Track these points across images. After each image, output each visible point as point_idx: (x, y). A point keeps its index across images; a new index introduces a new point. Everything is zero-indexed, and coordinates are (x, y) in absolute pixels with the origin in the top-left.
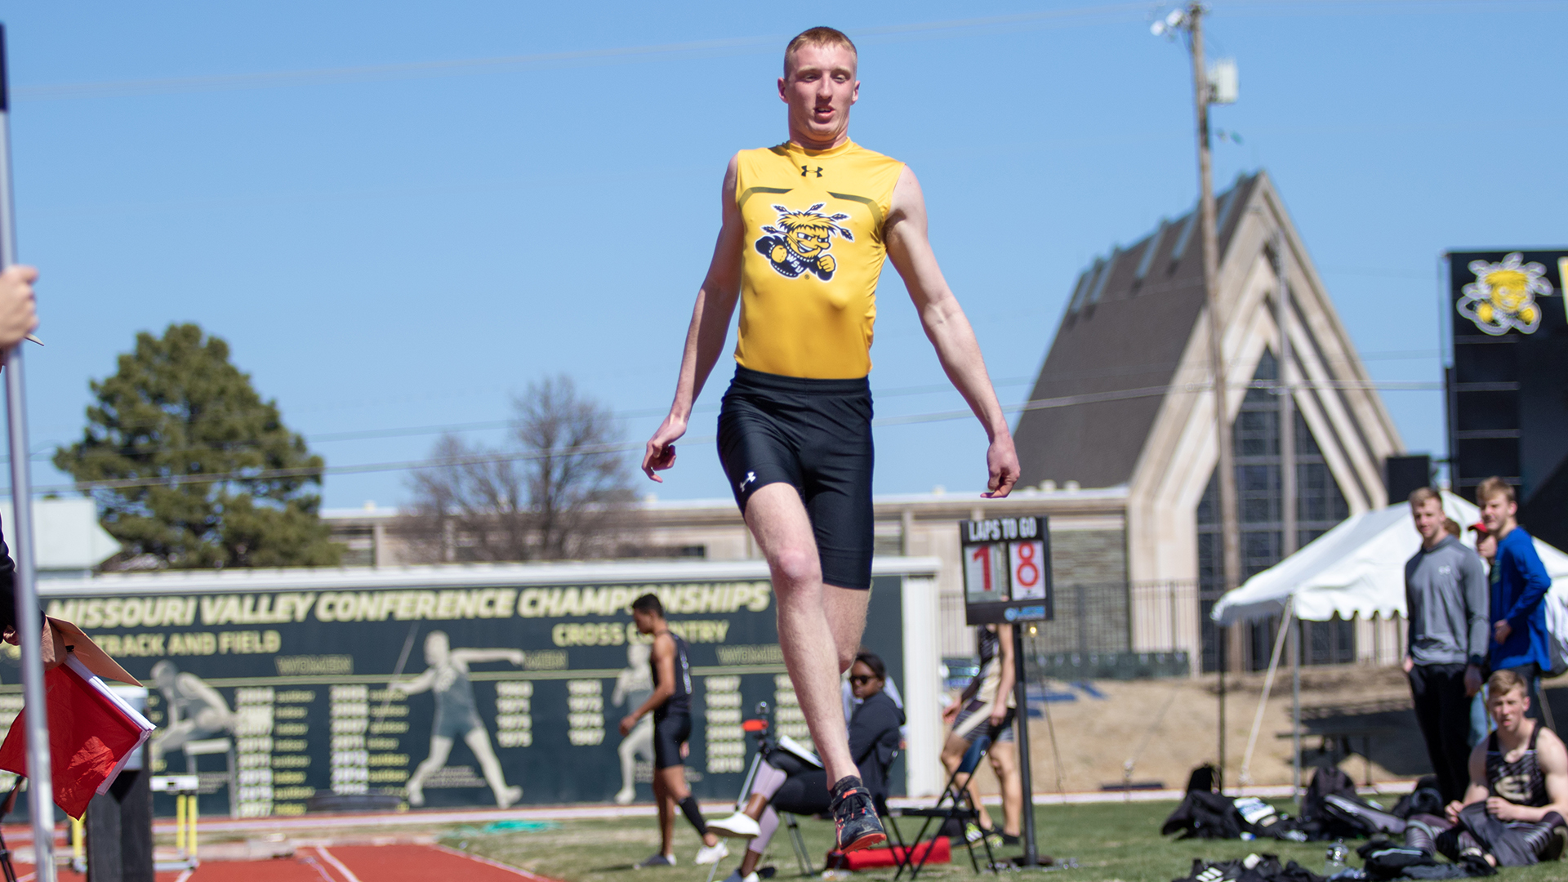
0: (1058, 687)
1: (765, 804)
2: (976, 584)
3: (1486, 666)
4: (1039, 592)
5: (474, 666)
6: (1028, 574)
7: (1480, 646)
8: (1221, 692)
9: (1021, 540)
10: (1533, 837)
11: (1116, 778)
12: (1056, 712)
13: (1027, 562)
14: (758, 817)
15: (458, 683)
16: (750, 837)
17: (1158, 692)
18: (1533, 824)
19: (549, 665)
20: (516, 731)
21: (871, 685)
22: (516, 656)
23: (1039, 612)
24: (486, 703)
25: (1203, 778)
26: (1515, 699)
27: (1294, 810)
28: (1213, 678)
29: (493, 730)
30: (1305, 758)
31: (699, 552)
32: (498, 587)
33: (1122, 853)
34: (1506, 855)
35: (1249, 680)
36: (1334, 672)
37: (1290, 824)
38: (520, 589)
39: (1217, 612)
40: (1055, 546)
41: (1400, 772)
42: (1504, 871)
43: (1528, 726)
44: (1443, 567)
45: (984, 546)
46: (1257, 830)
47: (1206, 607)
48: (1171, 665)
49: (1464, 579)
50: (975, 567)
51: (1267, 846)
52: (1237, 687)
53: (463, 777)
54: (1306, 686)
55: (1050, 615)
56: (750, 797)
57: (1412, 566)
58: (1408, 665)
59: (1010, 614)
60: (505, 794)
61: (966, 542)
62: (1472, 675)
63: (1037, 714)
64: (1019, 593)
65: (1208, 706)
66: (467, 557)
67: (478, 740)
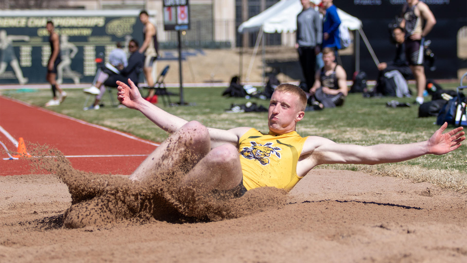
0: (192, 51)
1: (102, 84)
2: (167, 19)
3: (322, 46)
4: (186, 21)
5: (14, 41)
6: (183, 16)
7: (320, 40)
8: (241, 53)
9: (181, 6)
10: (334, 99)
11: (208, 79)
12: (191, 59)
13: (182, 12)
14: (99, 88)
15: (9, 46)
16: (96, 95)
17: (222, 54)
18: (334, 96)
19: (37, 41)
20: (26, 61)
21: (134, 49)
22: (26, 38)
23: (186, 28)
24: (17, 52)
25: (235, 80)
26: (330, 56)
27: (262, 90)
28: (238, 50)
29: (19, 61)
30: (266, 74)
31: (82, 8)
32: (22, 17)
33: (210, 101)
34: (326, 104)
35: (249, 50)
36: (275, 48)
37: (261, 94)
38: (28, 18)
39: (241, 29)
40: (192, 8)
41: (294, 78)
42: (326, 109)
43: (333, 65)
44: (308, 16)
45: (169, 7)
46: (251, 96)
47: (237, 27)
48: (226, 45)
49: (314, 21)
50: (167, 13)
51: (254, 100)
52: (246, 52)
53: (10, 75)
54: (267, 52)
55: (189, 28)
56: (97, 82)
57: (299, 16)
58: (297, 46)
59: (177, 28)
60: (22, 80)
61: (164, 6)
62: (318, 49)
63: (184, 59)
64: (180, 21)
65: (237, 58)
66: (13, 8)
67: (15, 64)
